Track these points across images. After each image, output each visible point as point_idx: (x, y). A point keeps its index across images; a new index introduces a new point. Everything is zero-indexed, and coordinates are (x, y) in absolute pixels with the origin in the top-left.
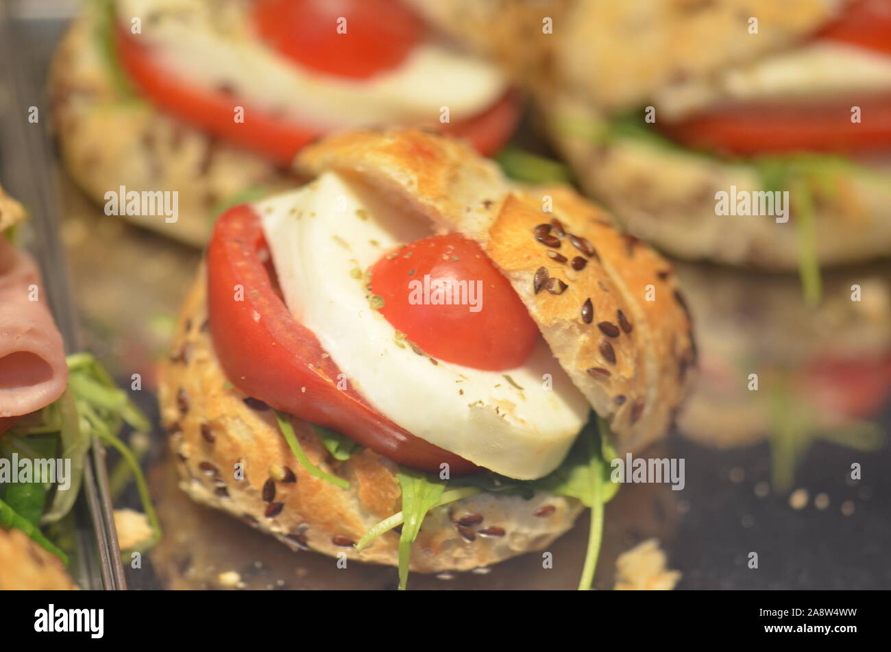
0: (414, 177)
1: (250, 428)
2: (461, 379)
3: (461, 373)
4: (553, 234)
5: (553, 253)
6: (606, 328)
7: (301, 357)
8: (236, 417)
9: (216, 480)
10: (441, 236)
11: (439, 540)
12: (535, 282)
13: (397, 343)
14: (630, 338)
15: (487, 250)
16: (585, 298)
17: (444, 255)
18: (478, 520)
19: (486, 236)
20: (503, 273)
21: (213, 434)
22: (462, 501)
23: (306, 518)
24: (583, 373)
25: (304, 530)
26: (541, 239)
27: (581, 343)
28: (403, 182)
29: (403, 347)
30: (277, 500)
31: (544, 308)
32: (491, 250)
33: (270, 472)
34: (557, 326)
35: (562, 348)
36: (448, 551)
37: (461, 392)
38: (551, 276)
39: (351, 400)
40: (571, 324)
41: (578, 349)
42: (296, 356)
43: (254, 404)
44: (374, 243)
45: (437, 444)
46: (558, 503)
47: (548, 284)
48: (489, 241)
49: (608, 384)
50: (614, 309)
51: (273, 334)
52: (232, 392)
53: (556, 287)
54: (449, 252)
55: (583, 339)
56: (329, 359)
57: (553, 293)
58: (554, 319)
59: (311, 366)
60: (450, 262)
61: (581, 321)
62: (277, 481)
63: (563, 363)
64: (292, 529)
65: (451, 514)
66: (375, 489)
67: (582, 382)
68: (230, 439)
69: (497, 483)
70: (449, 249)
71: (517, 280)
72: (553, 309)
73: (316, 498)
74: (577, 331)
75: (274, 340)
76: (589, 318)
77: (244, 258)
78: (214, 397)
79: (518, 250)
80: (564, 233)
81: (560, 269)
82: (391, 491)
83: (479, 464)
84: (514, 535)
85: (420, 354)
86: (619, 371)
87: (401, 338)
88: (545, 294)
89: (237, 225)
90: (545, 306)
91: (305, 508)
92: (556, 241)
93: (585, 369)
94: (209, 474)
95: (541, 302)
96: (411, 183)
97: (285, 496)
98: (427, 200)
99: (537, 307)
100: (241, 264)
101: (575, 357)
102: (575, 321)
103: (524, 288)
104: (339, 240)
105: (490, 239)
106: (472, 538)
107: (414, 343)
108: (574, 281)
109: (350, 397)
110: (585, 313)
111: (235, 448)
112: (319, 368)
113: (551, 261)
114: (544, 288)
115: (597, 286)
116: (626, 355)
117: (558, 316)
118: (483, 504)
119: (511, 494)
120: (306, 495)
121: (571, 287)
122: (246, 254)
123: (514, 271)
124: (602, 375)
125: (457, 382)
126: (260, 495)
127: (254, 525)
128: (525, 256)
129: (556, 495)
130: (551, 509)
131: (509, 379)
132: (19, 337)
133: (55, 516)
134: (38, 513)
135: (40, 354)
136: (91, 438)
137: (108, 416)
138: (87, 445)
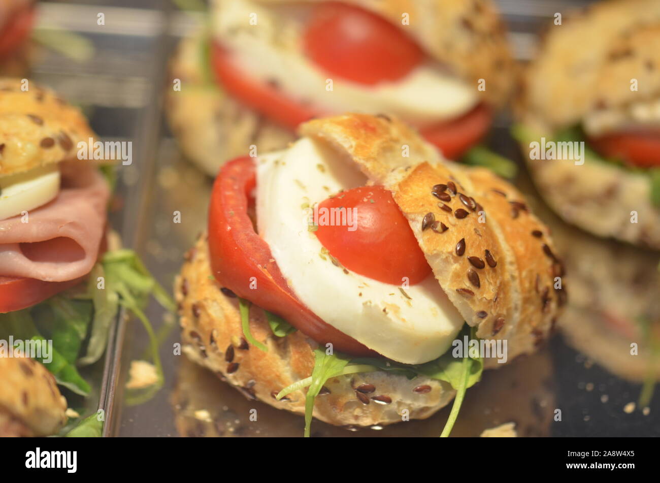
0: (354, 143)
1: (222, 309)
2: (364, 285)
3: (365, 282)
4: (447, 192)
5: (442, 203)
6: (474, 261)
7: (253, 260)
8: (214, 300)
9: (199, 345)
10: (369, 186)
11: (343, 401)
12: (423, 222)
13: (321, 256)
14: (495, 271)
15: (395, 197)
16: (461, 238)
17: (365, 198)
18: (373, 389)
19: (397, 188)
20: (404, 215)
21: (199, 311)
22: (362, 374)
23: (253, 375)
24: (453, 291)
25: (253, 384)
26: (436, 194)
27: (453, 270)
28: (346, 146)
29: (325, 259)
30: (235, 361)
31: (428, 242)
32: (399, 197)
33: (232, 341)
34: (437, 256)
35: (440, 272)
36: (351, 410)
37: (360, 295)
38: (437, 219)
39: (284, 293)
40: (447, 255)
41: (451, 274)
42: (251, 258)
43: (228, 293)
44: (326, 188)
45: (340, 329)
46: (435, 385)
47: (433, 225)
48: (397, 192)
49: (473, 302)
50: (484, 249)
51: (237, 242)
52: (214, 283)
53: (439, 228)
54: (369, 197)
55: (455, 267)
56: (275, 263)
57: (437, 232)
58: (435, 250)
59: (259, 266)
60: (368, 203)
61: (454, 254)
62: (236, 347)
63: (440, 282)
64: (245, 383)
65: (353, 382)
66: (301, 359)
67: (453, 297)
68: (208, 315)
69: (388, 365)
70: (370, 195)
71: (413, 220)
72: (434, 243)
73: (261, 363)
74: (452, 261)
75: (236, 245)
76: (461, 252)
77: (233, 190)
78: (203, 285)
79: (417, 199)
80: (455, 193)
81: (445, 216)
82: (310, 362)
83: (370, 347)
84: (400, 404)
85: (337, 265)
86: (482, 293)
87: (325, 253)
88: (430, 232)
89: (237, 169)
90: (428, 240)
91: (253, 369)
92: (447, 196)
93: (455, 289)
94: (196, 340)
95: (426, 237)
96: (351, 147)
97: (240, 359)
98: (360, 159)
99: (423, 240)
100: (229, 193)
101: (449, 279)
102: (451, 253)
103: (416, 227)
104: (299, 183)
105: (399, 190)
106: (367, 402)
107: (333, 258)
108: (454, 226)
109: (283, 291)
110: (458, 248)
111: (212, 322)
112: (265, 268)
113: (439, 209)
114: (430, 227)
115: (473, 232)
116: (490, 283)
117: (438, 249)
118: (376, 379)
119: (399, 374)
120: (255, 359)
121: (451, 229)
122: (236, 187)
123: (410, 213)
124: (468, 294)
125: (359, 287)
126: (224, 357)
127: (223, 379)
128: (421, 204)
129: (433, 379)
130: (428, 388)
131: (402, 291)
132: (62, 226)
133: (90, 360)
134: (74, 355)
135: (76, 240)
136: (119, 307)
137: (138, 295)
138: (114, 311)
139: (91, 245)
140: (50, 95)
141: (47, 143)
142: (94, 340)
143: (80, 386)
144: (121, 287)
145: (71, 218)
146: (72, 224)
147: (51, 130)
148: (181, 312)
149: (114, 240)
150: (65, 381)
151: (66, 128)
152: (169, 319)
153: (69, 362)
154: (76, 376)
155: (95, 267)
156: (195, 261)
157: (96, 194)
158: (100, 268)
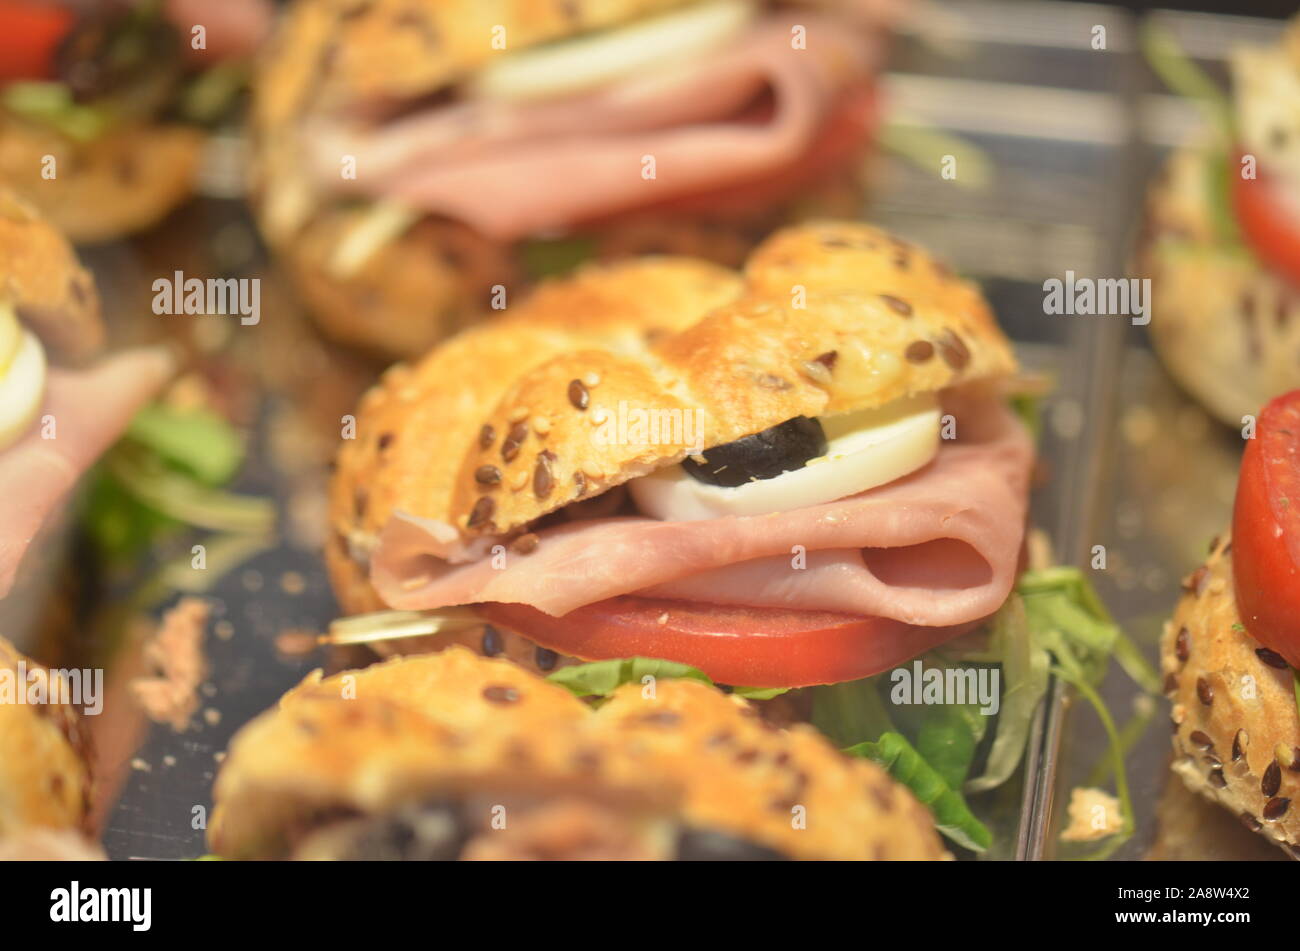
1: (1260, 689)
8: (1244, 672)
9: (1210, 760)
21: (1212, 693)
30: (1282, 794)
33: (1276, 754)
43: (1269, 657)
51: (1294, 559)
52: (1243, 639)
62: (1284, 767)
68: (1231, 702)
75: (1294, 566)
77: (1286, 454)
78: (1220, 642)
94: (1202, 750)
97: (1293, 790)
100: (1276, 462)
111: (1236, 714)
122: (1292, 450)
126: (1259, 785)
132: (948, 518)
133: (990, 782)
134: (961, 771)
135: (975, 546)
136: (1052, 679)
137: (1089, 658)
138: (1043, 689)
139: (1003, 557)
140: (920, 261)
141: (919, 353)
142: (999, 744)
143: (972, 835)
144: (1053, 639)
145: (965, 503)
146: (969, 514)
147: (927, 326)
148: (1172, 694)
149: (1039, 547)
150: (944, 822)
151: (956, 326)
152: (1144, 706)
153: (952, 786)
154: (964, 814)
155: (1009, 600)
156: (1204, 594)
157: (1009, 455)
158: (1018, 602)
